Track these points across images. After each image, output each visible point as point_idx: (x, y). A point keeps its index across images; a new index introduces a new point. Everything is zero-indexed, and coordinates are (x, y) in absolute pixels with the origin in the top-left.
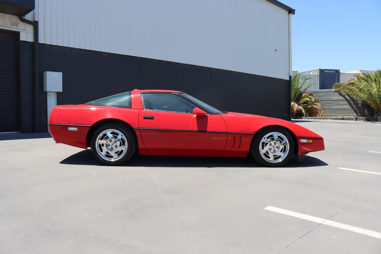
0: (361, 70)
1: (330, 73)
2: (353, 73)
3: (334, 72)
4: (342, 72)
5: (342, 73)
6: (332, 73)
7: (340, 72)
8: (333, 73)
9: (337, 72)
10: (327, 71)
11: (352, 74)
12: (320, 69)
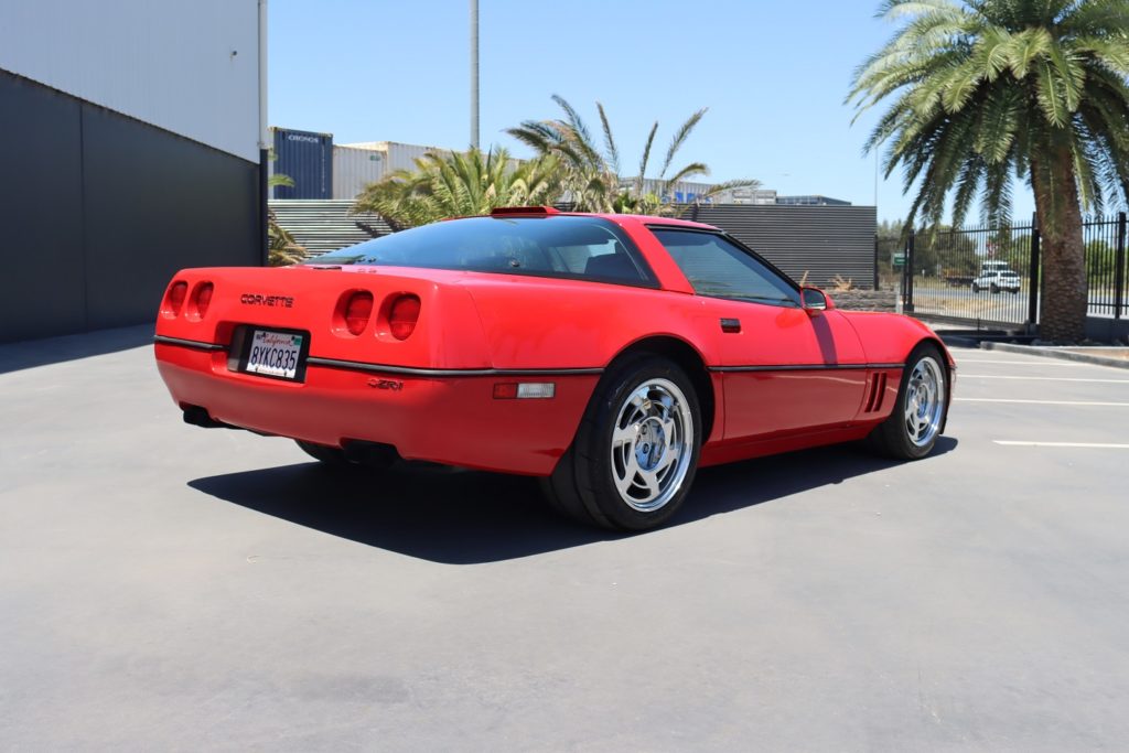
0: (389, 143)
1: (305, 142)
2: (368, 148)
3: (316, 140)
4: (338, 145)
5: (338, 148)
6: (310, 143)
7: (334, 143)
8: (315, 143)
9: (326, 140)
10: (297, 138)
11: (366, 151)
12: (276, 128)
